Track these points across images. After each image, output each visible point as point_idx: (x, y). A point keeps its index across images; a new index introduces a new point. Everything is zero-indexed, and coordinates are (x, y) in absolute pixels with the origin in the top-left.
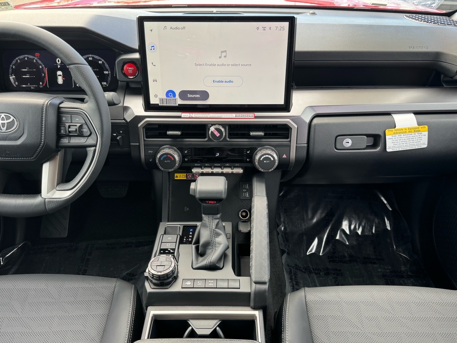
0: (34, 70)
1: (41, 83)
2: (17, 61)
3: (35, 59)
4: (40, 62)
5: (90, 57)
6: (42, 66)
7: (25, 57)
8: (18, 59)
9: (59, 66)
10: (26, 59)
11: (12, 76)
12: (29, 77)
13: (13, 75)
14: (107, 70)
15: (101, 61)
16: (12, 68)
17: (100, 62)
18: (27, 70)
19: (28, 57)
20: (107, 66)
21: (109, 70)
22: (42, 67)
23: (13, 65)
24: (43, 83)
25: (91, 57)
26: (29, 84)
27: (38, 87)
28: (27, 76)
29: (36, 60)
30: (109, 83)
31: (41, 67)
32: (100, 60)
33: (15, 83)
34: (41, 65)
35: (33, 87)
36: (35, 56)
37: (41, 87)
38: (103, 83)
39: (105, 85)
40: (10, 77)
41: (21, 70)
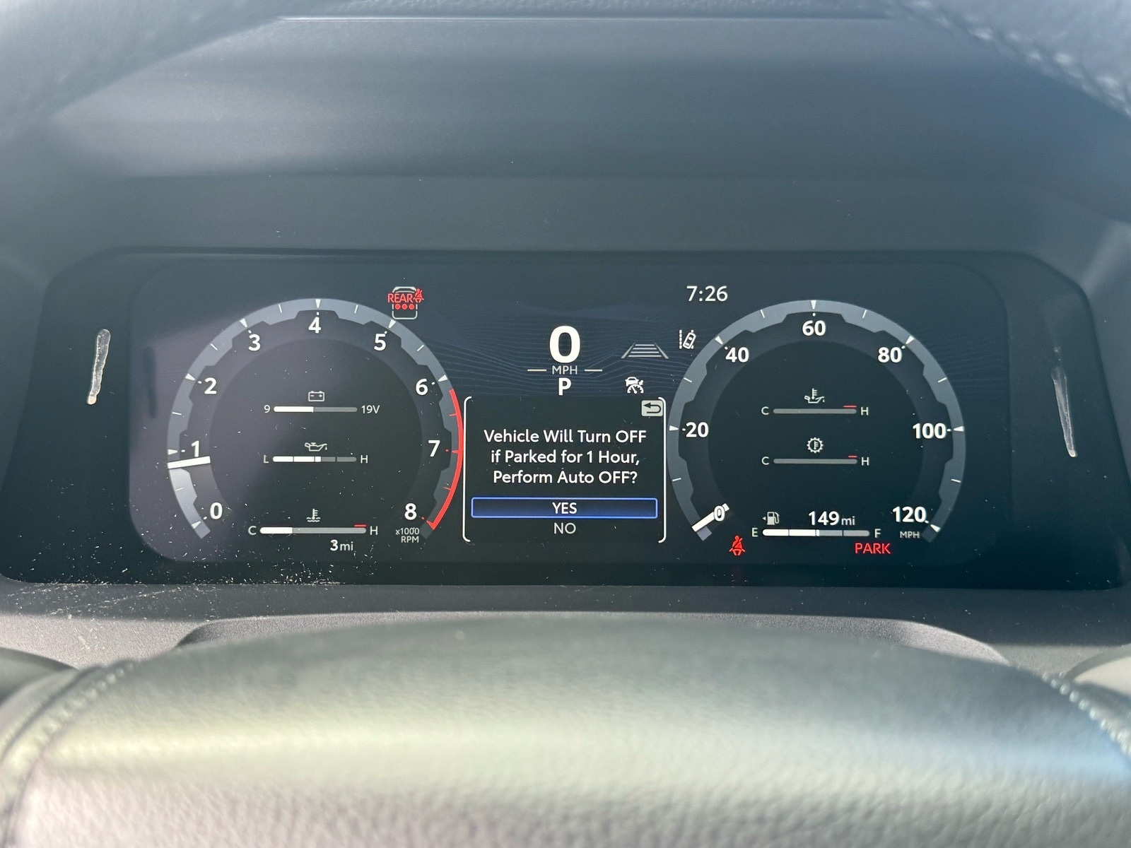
0: (371, 409)
1: (411, 511)
2: (244, 339)
3: (381, 329)
4: (418, 350)
5: (807, 316)
6: (431, 378)
7: (308, 316)
8: (256, 328)
9: (564, 385)
10: (315, 326)
11: (190, 455)
12: (318, 459)
13: (196, 444)
14: (941, 415)
15: (899, 344)
16: (198, 389)
17: (885, 355)
18: (310, 409)
19: (333, 313)
20: (939, 381)
21: (954, 409)
22: (435, 391)
23: (207, 372)
24: (425, 511)
25: (821, 316)
26: (314, 516)
27: (389, 537)
28: (306, 453)
29: (392, 338)
30: (947, 507)
31: (421, 387)
32: (891, 342)
33: (202, 507)
34: (425, 372)
35: (342, 538)
36: (386, 309)
37: (409, 536)
38: (904, 514)
39: (915, 526)
40: (171, 465)
41: (267, 409)
